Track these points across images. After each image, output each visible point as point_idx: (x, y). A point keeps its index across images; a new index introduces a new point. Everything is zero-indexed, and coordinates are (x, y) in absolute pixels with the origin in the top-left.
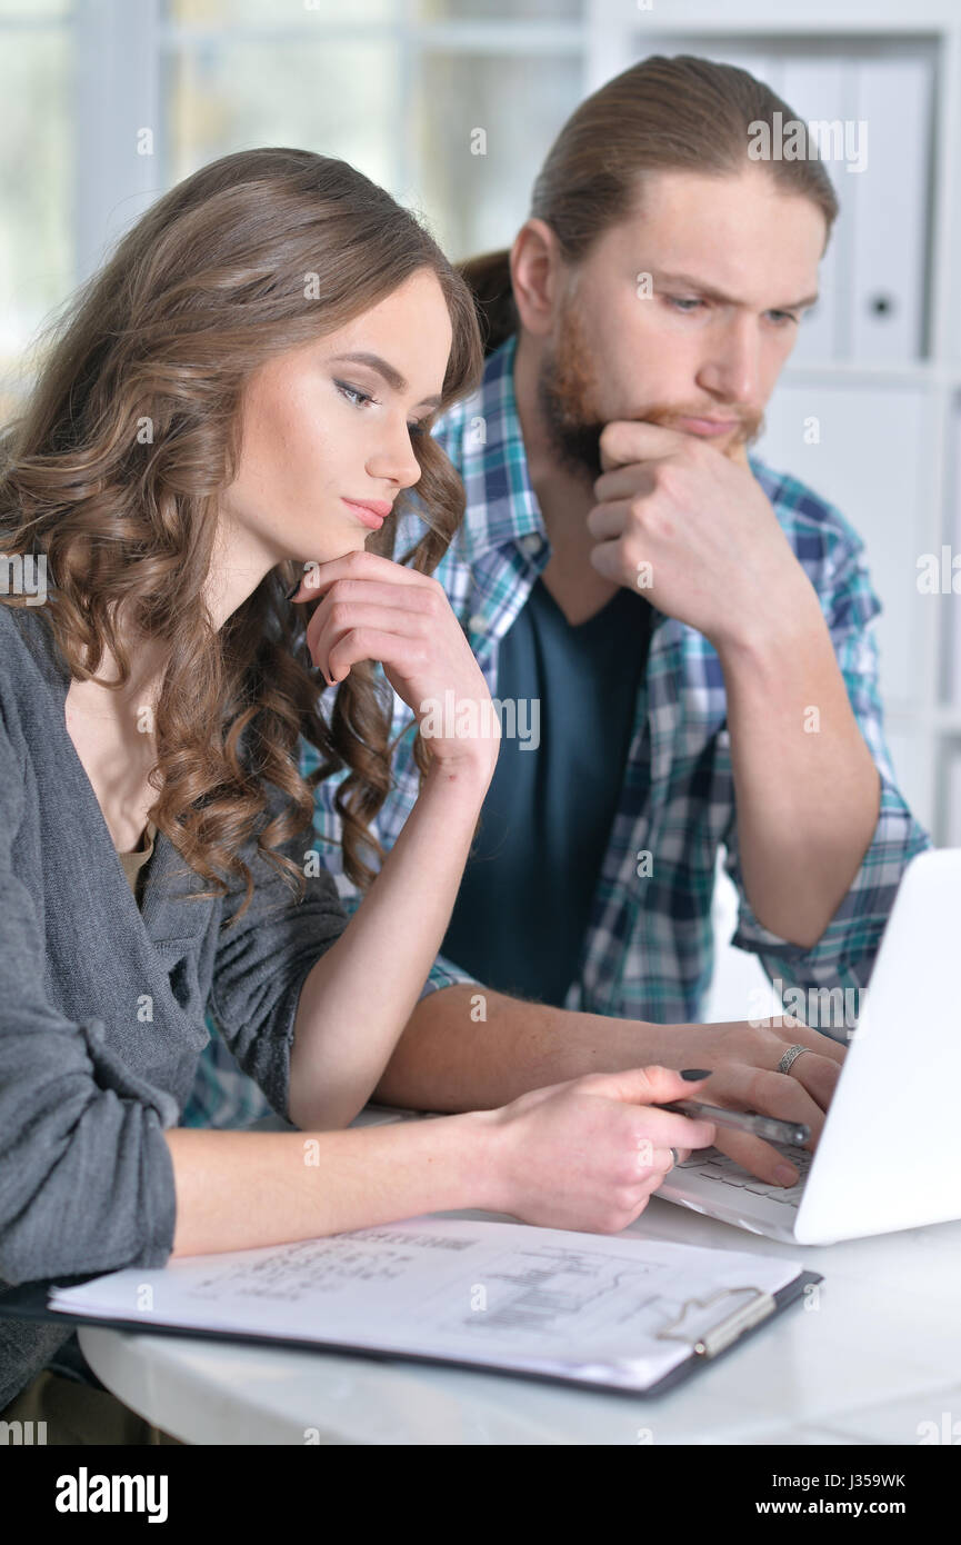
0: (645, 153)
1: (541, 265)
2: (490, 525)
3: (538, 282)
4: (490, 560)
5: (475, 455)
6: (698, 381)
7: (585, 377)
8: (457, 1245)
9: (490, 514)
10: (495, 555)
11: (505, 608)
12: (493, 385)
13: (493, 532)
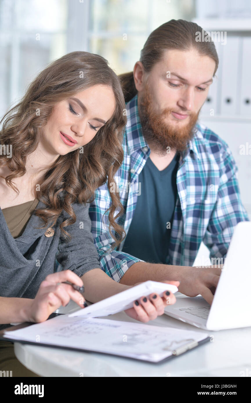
0: (165, 44)
1: (141, 73)
2: (134, 145)
3: (140, 78)
4: (135, 154)
5: (129, 127)
6: (178, 104)
7: (149, 101)
8: (116, 327)
9: (134, 143)
10: (136, 153)
11: (140, 166)
12: (132, 109)
13: (135, 147)
